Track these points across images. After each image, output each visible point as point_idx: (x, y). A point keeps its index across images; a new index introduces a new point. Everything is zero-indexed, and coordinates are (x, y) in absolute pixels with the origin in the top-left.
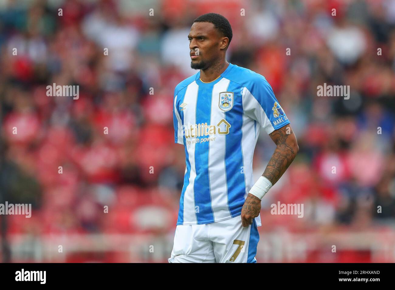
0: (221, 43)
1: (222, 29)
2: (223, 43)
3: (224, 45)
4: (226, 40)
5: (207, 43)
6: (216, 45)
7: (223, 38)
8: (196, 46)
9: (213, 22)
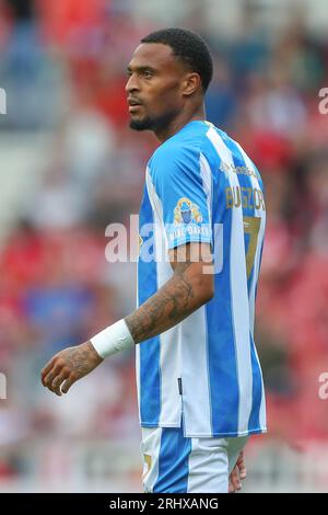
0: (185, 83)
1: (187, 58)
2: (188, 84)
3: (189, 89)
4: (194, 79)
5: (156, 82)
6: (175, 86)
7: (189, 75)
8: (135, 87)
9: (171, 45)
